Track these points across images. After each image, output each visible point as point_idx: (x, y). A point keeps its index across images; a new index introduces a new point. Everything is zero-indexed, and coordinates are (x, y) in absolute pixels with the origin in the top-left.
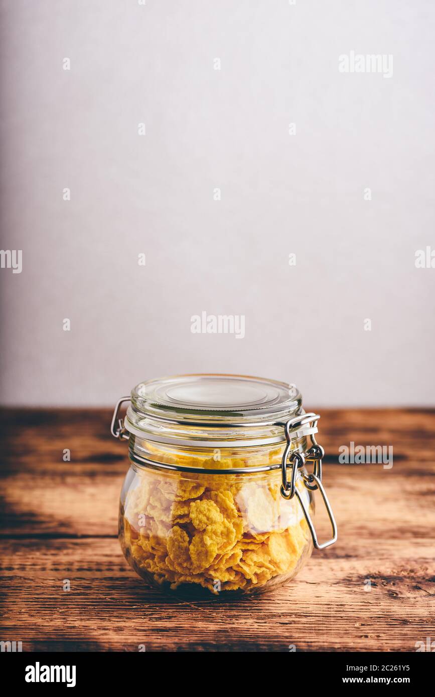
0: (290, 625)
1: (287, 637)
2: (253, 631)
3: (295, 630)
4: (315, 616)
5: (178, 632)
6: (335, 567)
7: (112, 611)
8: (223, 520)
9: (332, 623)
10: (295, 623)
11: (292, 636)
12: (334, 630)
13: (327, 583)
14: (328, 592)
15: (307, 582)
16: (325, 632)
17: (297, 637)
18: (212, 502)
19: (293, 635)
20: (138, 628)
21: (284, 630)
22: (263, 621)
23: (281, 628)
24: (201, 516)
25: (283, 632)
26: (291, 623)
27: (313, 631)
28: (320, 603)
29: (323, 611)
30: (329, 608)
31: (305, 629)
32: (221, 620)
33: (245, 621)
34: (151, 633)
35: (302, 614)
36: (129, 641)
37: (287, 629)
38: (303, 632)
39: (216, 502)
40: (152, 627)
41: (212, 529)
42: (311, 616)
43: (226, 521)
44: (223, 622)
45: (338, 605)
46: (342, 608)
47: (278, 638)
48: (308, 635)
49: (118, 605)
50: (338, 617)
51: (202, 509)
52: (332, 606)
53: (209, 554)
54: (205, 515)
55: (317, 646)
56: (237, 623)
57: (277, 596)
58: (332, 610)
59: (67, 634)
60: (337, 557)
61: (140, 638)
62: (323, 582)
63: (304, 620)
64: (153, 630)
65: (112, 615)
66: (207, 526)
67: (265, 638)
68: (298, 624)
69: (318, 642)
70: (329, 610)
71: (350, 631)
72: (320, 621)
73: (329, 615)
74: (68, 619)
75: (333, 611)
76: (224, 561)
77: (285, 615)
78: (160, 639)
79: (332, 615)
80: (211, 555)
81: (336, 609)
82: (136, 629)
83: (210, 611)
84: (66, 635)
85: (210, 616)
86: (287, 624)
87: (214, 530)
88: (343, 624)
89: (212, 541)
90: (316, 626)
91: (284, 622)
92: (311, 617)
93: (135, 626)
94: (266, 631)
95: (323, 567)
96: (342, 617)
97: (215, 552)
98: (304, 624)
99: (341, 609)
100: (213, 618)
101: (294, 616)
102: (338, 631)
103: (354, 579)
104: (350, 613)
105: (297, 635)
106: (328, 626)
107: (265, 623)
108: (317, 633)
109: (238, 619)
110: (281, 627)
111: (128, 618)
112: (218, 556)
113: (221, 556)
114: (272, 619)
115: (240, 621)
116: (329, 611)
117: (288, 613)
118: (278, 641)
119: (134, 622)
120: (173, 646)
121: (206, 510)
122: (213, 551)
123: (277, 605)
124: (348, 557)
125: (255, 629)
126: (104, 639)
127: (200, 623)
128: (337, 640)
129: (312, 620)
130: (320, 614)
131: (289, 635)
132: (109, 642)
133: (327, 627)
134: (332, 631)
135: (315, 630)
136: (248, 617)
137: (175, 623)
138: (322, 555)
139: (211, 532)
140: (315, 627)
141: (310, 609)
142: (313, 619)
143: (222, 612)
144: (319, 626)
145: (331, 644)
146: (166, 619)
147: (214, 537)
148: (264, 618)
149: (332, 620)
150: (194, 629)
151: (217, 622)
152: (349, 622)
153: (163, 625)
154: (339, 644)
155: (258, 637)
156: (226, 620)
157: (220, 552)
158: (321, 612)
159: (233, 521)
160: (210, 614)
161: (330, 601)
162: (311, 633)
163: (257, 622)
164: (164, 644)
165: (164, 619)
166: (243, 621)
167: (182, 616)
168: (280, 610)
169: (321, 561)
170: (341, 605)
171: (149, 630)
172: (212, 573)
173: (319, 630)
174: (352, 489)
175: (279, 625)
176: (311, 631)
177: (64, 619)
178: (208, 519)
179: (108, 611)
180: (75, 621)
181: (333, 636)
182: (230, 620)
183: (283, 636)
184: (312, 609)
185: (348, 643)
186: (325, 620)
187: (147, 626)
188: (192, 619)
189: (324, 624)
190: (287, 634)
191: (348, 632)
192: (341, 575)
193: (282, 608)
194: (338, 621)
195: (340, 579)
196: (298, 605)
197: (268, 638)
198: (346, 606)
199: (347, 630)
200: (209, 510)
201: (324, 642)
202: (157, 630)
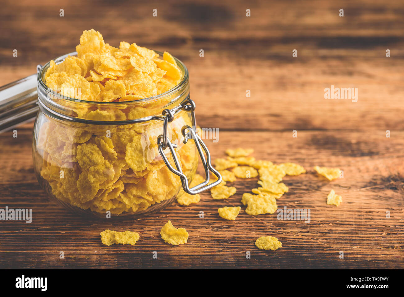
0: (329, 235)
1: (326, 248)
2: (298, 241)
3: (333, 241)
4: (349, 224)
5: (236, 243)
6: (362, 168)
7: (181, 220)
8: (104, 162)
9: (363, 232)
10: (332, 233)
11: (330, 247)
12: (365, 240)
13: (356, 186)
14: (358, 196)
15: (340, 186)
16: (358, 242)
17: (335, 248)
18: (95, 147)
19: (332, 246)
20: (203, 238)
21: (324, 241)
22: (306, 230)
23: (321, 238)
24: (85, 158)
25: (323, 242)
26: (329, 233)
27: (348, 241)
28: (352, 210)
29: (356, 218)
30: (359, 215)
31: (341, 239)
32: (271, 229)
33: (291, 230)
34: (214, 245)
35: (338, 222)
36: (196, 253)
37: (326, 239)
38: (340, 243)
39: (99, 146)
40: (215, 237)
41: (94, 169)
42: (346, 224)
43: (107, 162)
44: (273, 232)
45: (366, 212)
46: (371, 215)
47: (319, 250)
48: (344, 246)
49: (186, 213)
50: (368, 225)
51: (86, 152)
52: (362, 214)
53: (92, 188)
54: (88, 158)
55: (352, 258)
56: (285, 233)
57: (316, 202)
58: (362, 217)
59: (145, 245)
60: (363, 154)
61: (206, 250)
62: (353, 185)
63: (340, 229)
64: (215, 241)
65: (181, 224)
66: (91, 166)
67: (308, 250)
68: (335, 233)
69: (353, 254)
70: (360, 217)
71: (379, 242)
72: (353, 230)
73: (360, 223)
74: (145, 229)
75: (363, 219)
76: (107, 195)
77: (324, 223)
78: (222, 251)
79: (363, 223)
80: (94, 190)
81: (365, 217)
82: (201, 240)
83: (262, 220)
84: (143, 247)
85: (262, 225)
86: (326, 233)
87: (96, 170)
88: (372, 234)
89: (95, 179)
90: (350, 235)
91: (323, 231)
92: (345, 226)
93: (200, 236)
94: (308, 242)
95: (353, 168)
96: (371, 225)
97: (97, 188)
98: (340, 233)
99: (370, 217)
100: (264, 227)
101: (331, 224)
102: (368, 242)
103: (379, 182)
104: (378, 221)
105: (335, 246)
106: (359, 235)
107: (308, 232)
108: (352, 243)
109: (285, 228)
110: (322, 236)
111: (194, 228)
112: (100, 190)
113: (104, 191)
114: (313, 228)
115: (287, 231)
116: (360, 219)
117: (326, 221)
118: (319, 253)
119: (200, 232)
120: (232, 259)
121: (90, 153)
122: (95, 187)
123: (317, 212)
124: (371, 154)
125: (300, 240)
126: (175, 251)
127: (254, 232)
128: (369, 252)
129: (346, 229)
130: (353, 222)
131: (328, 246)
132: (180, 255)
133: (359, 237)
134: (364, 242)
135: (350, 240)
136: (293, 225)
137: (233, 233)
138: (350, 152)
139: (94, 172)
140: (349, 237)
141: (344, 217)
142: (347, 227)
143: (271, 220)
144: (353, 235)
145: (363, 256)
146: (226, 228)
147: (97, 176)
148: (307, 226)
149: (363, 229)
150: (250, 239)
151: (267, 232)
152: (378, 231)
153: (224, 236)
154: (370, 257)
155: (303, 248)
156: (276, 229)
157: (103, 187)
158: (353, 220)
159: (114, 162)
160: (262, 223)
161: (360, 207)
162: (346, 243)
163: (301, 232)
164: (225, 257)
165: (224, 228)
166: (289, 230)
167: (239, 225)
168: (319, 218)
169: (350, 159)
170: (370, 212)
171: (212, 240)
172: (96, 203)
173: (353, 240)
174: (369, 76)
175: (319, 234)
176: (347, 241)
177: (142, 228)
178: (90, 161)
179: (178, 220)
180: (151, 231)
181: (365, 247)
182: (279, 229)
183: (323, 247)
184: (345, 216)
185: (378, 255)
186: (358, 229)
187: (210, 237)
188: (247, 229)
189: (357, 234)
190: (327, 245)
191: (377, 242)
192: (367, 177)
193: (321, 216)
194: (368, 230)
195: (366, 182)
196: (334, 213)
197: (311, 250)
198: (374, 214)
199: (375, 240)
200: (92, 153)
201: (358, 254)
202: (219, 240)
